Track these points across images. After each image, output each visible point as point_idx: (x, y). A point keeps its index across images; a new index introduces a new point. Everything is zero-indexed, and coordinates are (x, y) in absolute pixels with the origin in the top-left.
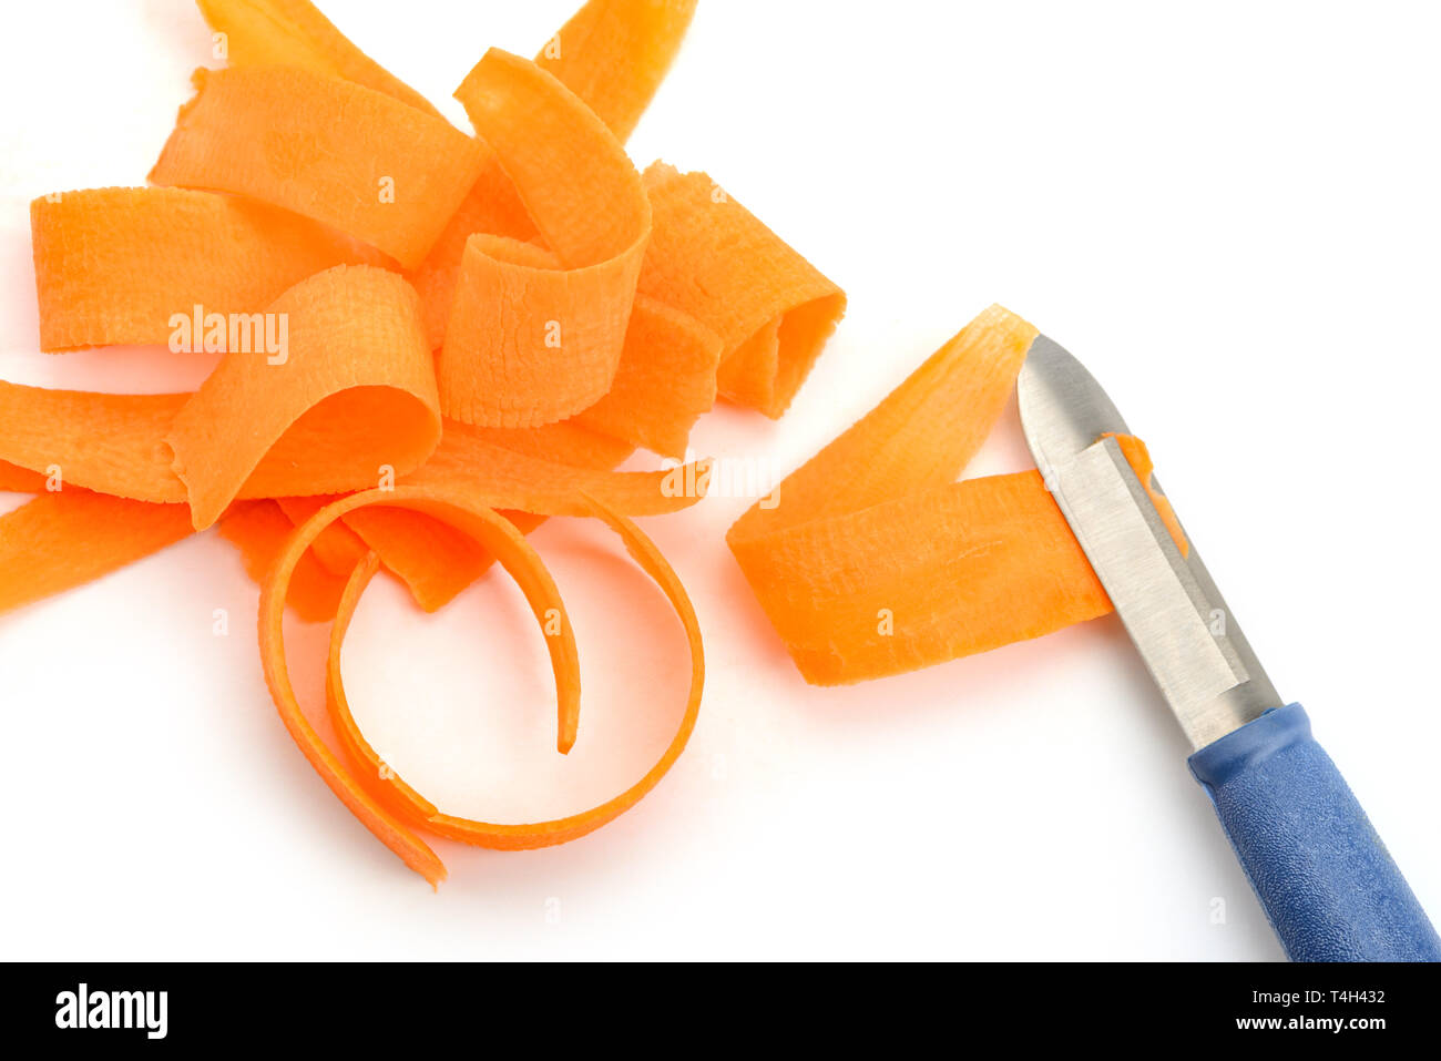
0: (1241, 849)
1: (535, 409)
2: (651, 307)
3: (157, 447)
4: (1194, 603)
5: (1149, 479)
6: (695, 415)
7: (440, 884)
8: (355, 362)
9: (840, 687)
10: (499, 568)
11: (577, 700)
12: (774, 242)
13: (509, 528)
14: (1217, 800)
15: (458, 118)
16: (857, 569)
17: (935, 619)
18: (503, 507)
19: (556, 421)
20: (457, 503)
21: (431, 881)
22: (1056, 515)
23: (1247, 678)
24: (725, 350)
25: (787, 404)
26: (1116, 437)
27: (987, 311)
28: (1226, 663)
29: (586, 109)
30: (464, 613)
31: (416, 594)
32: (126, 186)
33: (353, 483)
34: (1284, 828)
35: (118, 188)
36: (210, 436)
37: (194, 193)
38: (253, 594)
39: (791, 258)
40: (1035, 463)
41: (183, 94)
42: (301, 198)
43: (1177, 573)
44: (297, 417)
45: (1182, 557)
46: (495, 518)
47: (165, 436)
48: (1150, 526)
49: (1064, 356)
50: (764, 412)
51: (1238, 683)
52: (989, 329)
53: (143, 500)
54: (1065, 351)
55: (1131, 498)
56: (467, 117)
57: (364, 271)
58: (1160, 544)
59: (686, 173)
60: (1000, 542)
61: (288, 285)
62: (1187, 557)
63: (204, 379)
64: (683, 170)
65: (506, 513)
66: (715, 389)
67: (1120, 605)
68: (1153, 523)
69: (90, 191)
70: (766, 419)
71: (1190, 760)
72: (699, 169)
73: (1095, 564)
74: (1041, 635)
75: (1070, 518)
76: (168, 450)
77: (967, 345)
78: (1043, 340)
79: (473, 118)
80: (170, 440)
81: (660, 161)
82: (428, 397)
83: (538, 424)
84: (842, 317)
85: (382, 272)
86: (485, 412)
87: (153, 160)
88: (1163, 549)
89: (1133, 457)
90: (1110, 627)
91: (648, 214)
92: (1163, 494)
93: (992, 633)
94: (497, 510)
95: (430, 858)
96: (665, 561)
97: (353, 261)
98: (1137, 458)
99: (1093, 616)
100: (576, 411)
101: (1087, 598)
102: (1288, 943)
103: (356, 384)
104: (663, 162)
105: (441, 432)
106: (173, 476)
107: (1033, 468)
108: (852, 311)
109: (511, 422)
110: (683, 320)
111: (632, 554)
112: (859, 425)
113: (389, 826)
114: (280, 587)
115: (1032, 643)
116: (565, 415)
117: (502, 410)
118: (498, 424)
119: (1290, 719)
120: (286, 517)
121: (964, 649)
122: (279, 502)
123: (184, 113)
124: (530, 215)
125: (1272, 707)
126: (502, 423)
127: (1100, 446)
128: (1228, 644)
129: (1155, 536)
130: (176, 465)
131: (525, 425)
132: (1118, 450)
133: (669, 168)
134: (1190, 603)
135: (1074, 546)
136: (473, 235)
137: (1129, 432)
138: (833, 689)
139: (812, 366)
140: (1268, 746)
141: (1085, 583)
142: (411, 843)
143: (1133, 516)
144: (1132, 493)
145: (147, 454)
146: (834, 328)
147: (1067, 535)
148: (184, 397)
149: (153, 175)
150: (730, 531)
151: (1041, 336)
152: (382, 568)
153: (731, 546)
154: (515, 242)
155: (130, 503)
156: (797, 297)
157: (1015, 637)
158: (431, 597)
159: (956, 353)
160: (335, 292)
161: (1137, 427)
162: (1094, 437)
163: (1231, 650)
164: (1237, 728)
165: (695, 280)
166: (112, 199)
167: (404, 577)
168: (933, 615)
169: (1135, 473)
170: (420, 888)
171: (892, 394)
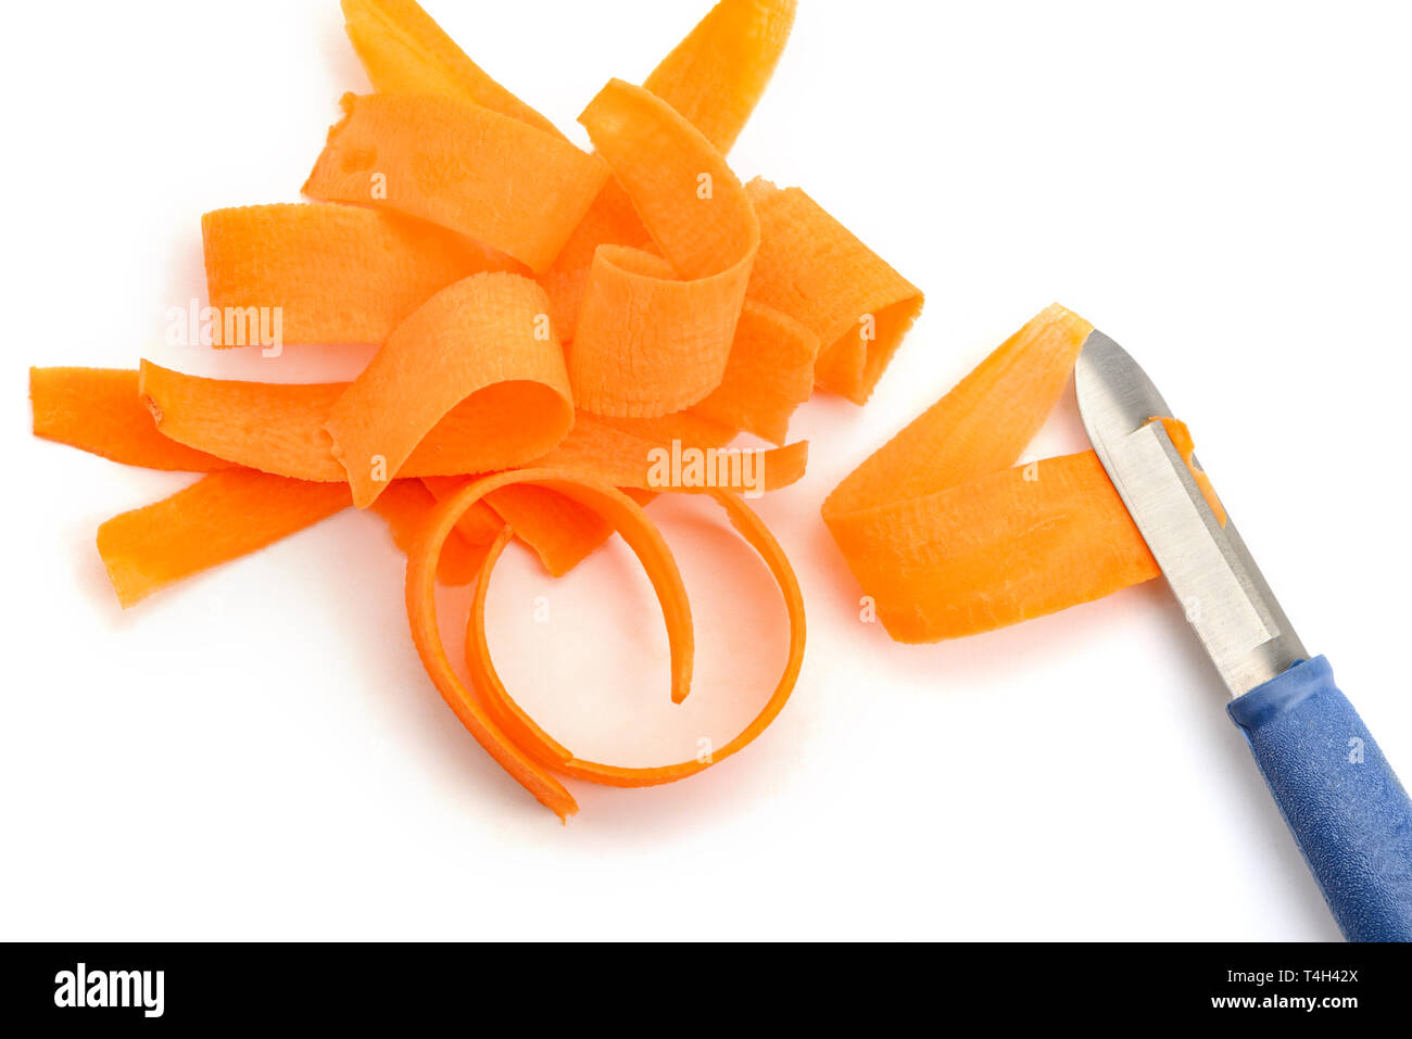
0: (1275, 784)
1: (657, 402)
2: (758, 310)
3: (315, 432)
4: (1232, 567)
5: (1190, 457)
6: (793, 405)
7: (568, 817)
8: (501, 359)
9: (924, 645)
10: (617, 539)
11: (691, 656)
12: (862, 250)
13: (630, 503)
14: (1253, 742)
15: (582, 140)
16: (940, 543)
17: (1008, 585)
18: (624, 485)
19: (675, 411)
20: (586, 483)
21: (560, 814)
22: (1110, 490)
23: (1278, 633)
24: (822, 347)
25: (871, 391)
26: (1162, 422)
27: (1047, 309)
28: (1259, 620)
29: (696, 133)
30: (585, 578)
31: (546, 562)
32: (291, 202)
33: (493, 464)
34: (1313, 767)
35: (283, 205)
36: (366, 424)
37: (350, 209)
38: (400, 562)
39: (879, 265)
40: (1091, 445)
41: (334, 116)
42: (446, 212)
43: (1216, 541)
44: (450, 409)
45: (1220, 526)
46: (620, 496)
47: (323, 422)
48: (1192, 499)
49: (1115, 348)
50: (851, 398)
51: (1270, 638)
52: (1049, 325)
53: (305, 479)
54: (1115, 343)
55: (1175, 475)
56: (589, 139)
57: (503, 278)
58: (1201, 515)
59: (783, 188)
60: (1064, 516)
61: (435, 289)
62: (1224, 526)
63: (360, 371)
64: (781, 186)
65: (626, 491)
66: (813, 381)
67: (1166, 570)
68: (1195, 497)
69: (258, 207)
70: (852, 405)
71: (1229, 706)
72: (794, 185)
73: (1144, 533)
74: (1100, 598)
75: (1122, 492)
76: (325, 435)
77: (1030, 339)
78: (1097, 335)
79: (594, 139)
80: (328, 427)
81: (760, 176)
82: (562, 388)
83: (659, 414)
84: (919, 314)
85: (518, 278)
86: (613, 404)
87: (307, 175)
88: (1204, 519)
89: (1177, 438)
90: (1158, 589)
91: (757, 229)
92: (1202, 470)
93: (1056, 598)
94: (620, 488)
95: (564, 796)
96: (769, 534)
97: (493, 268)
98: (1179, 438)
99: (1144, 580)
100: (692, 403)
101: (1139, 563)
102: (1316, 868)
103: (503, 379)
104: (763, 178)
105: (573, 419)
106: (332, 458)
107: (1090, 448)
108: (928, 309)
109: (636, 412)
110: (783, 320)
111: (735, 526)
112: (933, 411)
113: (528, 768)
114: (431, 560)
115: (1092, 604)
116: (683, 406)
117: (627, 402)
118: (624, 414)
119: (1318, 669)
120: (430, 493)
121: (1035, 611)
122: (424, 482)
123: (334, 133)
124: (645, 225)
125: (1303, 658)
126: (628, 414)
127: (1147, 428)
128: (1261, 604)
129: (1197, 507)
130: (335, 449)
131: (648, 415)
132: (1164, 432)
133: (768, 183)
134: (1227, 567)
135: (1125, 517)
136: (599, 246)
137: (1172, 416)
138: (918, 647)
139: (892, 357)
140: (1297, 694)
141: (1137, 550)
142: (548, 783)
143: (1179, 493)
144: (1176, 470)
145: (307, 438)
146: (912, 324)
147: (1120, 508)
148: (340, 387)
149: (307, 189)
150: (824, 506)
151: (1096, 331)
152: (515, 538)
153: (826, 521)
154: (634, 250)
155: (292, 482)
156: (886, 299)
157: (1078, 600)
158: (556, 564)
159: (1019, 346)
160: (479, 297)
161: (1179, 411)
162: (1142, 420)
163: (1264, 608)
164: (1270, 678)
165: (794, 284)
166: (278, 212)
167: (535, 546)
168: (1007, 582)
169: (1179, 452)
170: (550, 821)
171: (963, 382)
